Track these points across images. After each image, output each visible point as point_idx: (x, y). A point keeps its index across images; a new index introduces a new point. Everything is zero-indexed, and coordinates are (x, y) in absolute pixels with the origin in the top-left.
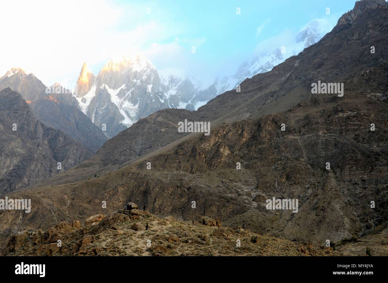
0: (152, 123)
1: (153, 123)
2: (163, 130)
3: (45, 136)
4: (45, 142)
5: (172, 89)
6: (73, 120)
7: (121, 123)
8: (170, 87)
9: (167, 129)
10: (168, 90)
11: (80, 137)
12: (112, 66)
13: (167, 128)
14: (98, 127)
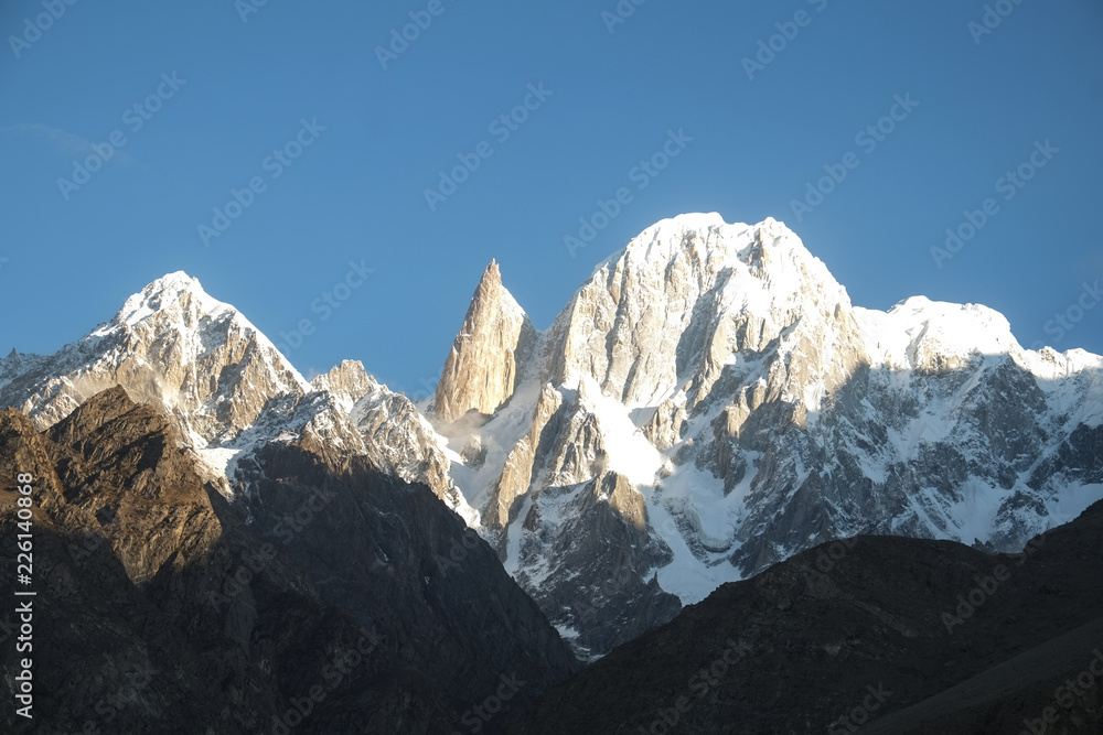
0: (781, 607)
1: (785, 610)
2: (833, 649)
3: (262, 637)
4: (262, 665)
5: (927, 409)
6: (412, 556)
7: (654, 582)
8: (922, 399)
9: (856, 642)
10: (907, 414)
11: (436, 643)
12: (624, 283)
13: (857, 637)
14: (530, 600)
